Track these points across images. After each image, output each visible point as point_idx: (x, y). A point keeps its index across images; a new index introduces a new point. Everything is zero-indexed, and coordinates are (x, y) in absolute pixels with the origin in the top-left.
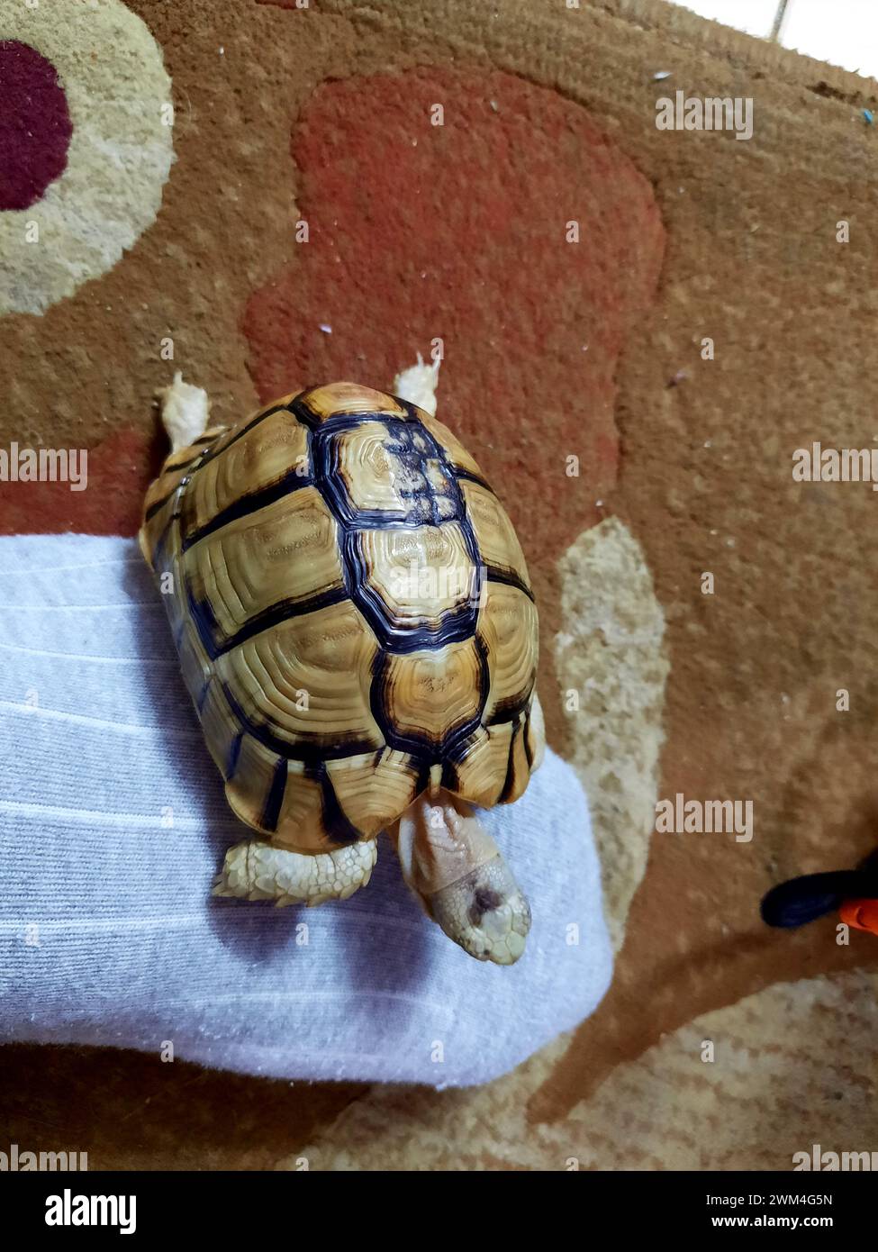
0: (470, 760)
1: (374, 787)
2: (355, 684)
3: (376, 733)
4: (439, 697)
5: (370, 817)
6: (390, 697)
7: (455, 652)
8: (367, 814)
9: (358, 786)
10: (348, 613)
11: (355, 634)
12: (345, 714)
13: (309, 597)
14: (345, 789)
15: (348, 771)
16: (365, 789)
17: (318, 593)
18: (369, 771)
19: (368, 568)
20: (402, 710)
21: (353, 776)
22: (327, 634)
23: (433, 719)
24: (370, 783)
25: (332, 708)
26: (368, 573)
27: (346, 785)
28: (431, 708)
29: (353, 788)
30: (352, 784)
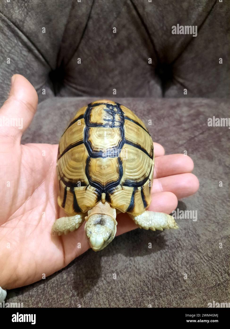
0: (115, 194)
1: (85, 196)
2: (82, 166)
3: (86, 180)
4: (104, 172)
5: (84, 205)
6: (90, 170)
7: (110, 160)
8: (83, 204)
9: (81, 196)
10: (83, 147)
11: (83, 152)
12: (79, 174)
13: (75, 143)
14: (78, 196)
15: (79, 191)
16: (83, 196)
17: (77, 142)
18: (84, 191)
19: (89, 136)
20: (93, 174)
21: (81, 192)
22: (77, 152)
23: (102, 178)
24: (84, 195)
25: (76, 172)
26: (89, 137)
27: (79, 195)
28: (102, 175)
29: (80, 196)
30: (80, 195)
